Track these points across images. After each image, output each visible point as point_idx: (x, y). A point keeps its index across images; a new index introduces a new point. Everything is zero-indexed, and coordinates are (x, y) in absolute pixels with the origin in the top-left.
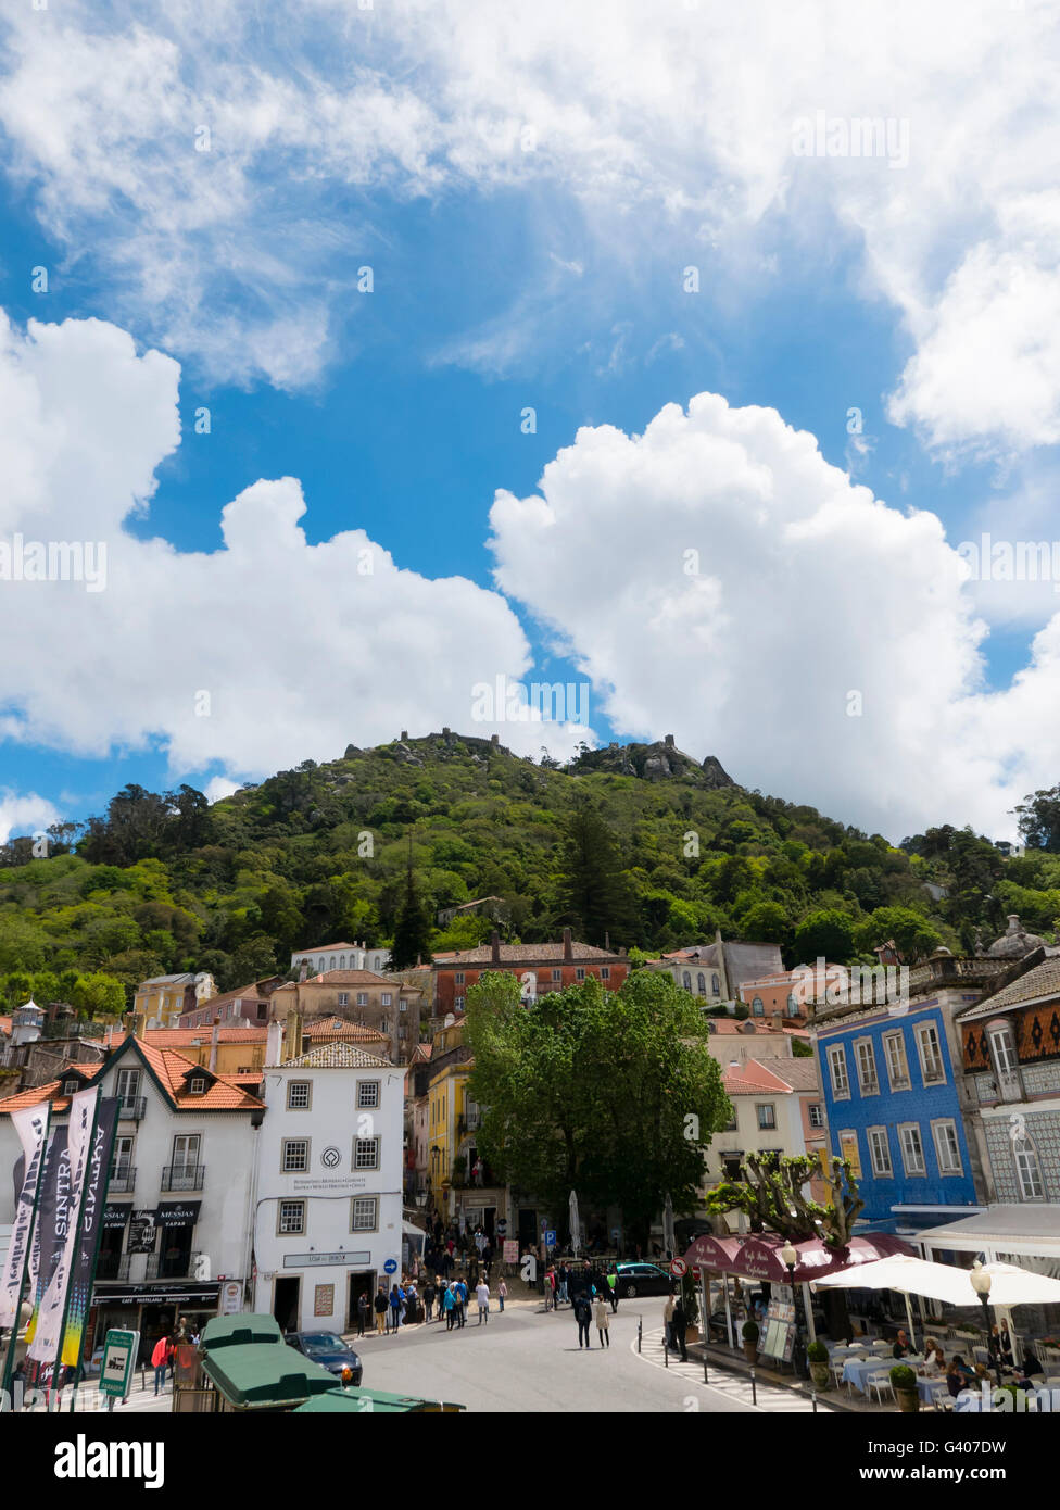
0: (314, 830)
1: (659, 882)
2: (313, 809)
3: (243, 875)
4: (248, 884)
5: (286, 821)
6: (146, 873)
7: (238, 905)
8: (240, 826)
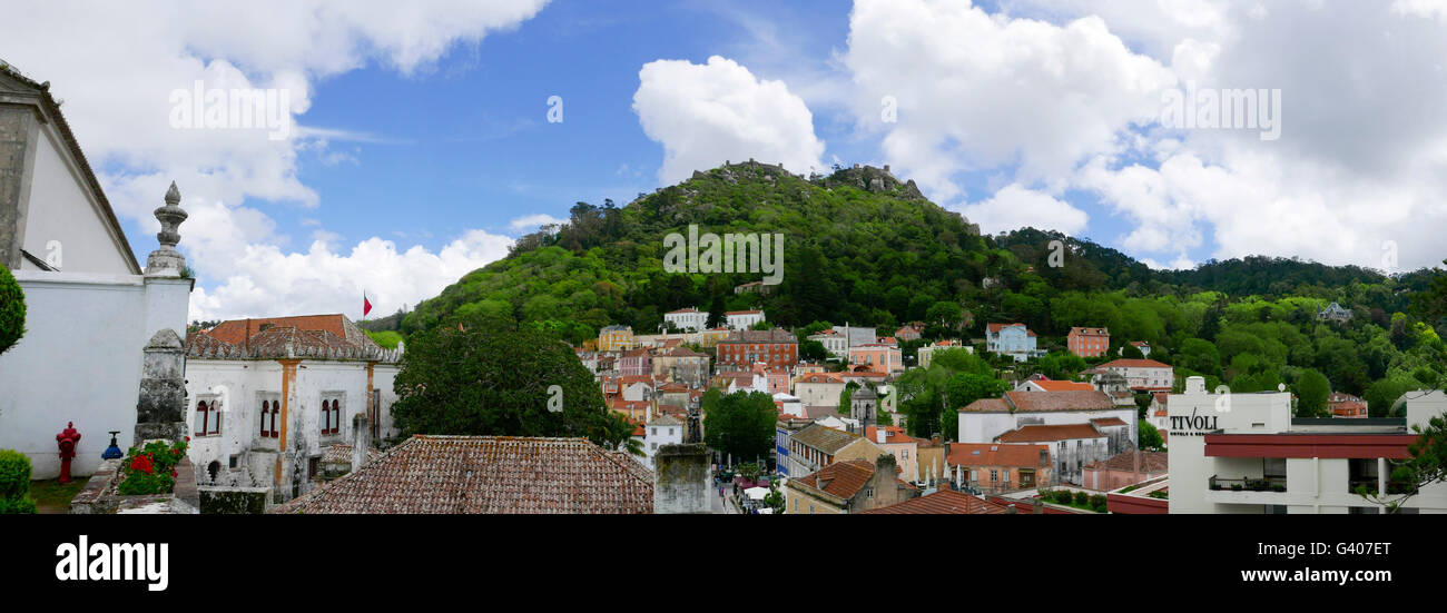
0: (677, 226)
1: (856, 266)
2: (675, 214)
3: (642, 260)
4: (644, 266)
5: (661, 220)
6: (593, 256)
7: (638, 278)
8: (637, 223)
